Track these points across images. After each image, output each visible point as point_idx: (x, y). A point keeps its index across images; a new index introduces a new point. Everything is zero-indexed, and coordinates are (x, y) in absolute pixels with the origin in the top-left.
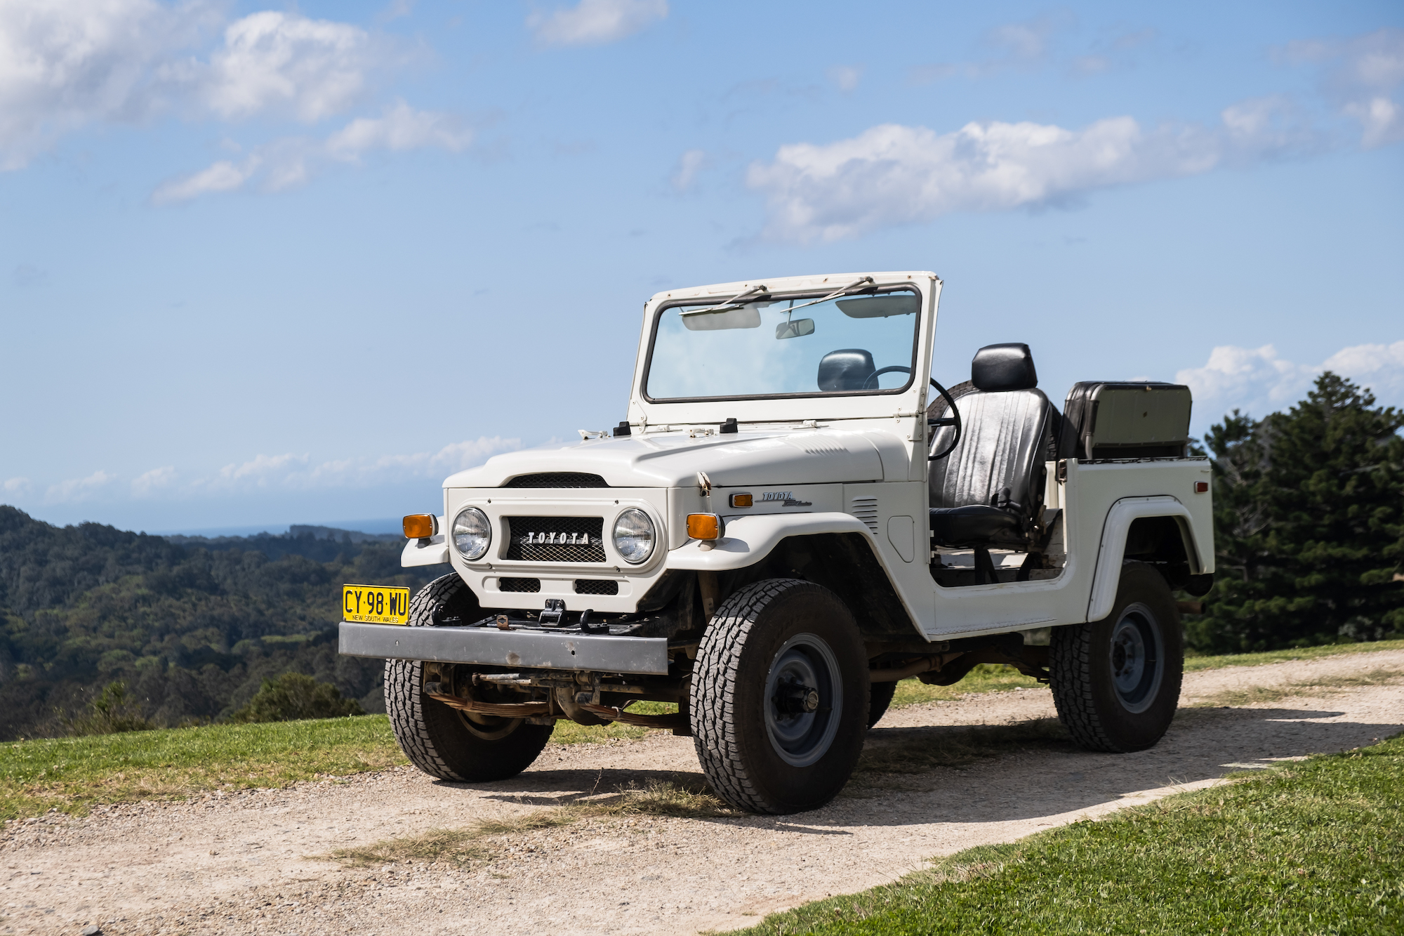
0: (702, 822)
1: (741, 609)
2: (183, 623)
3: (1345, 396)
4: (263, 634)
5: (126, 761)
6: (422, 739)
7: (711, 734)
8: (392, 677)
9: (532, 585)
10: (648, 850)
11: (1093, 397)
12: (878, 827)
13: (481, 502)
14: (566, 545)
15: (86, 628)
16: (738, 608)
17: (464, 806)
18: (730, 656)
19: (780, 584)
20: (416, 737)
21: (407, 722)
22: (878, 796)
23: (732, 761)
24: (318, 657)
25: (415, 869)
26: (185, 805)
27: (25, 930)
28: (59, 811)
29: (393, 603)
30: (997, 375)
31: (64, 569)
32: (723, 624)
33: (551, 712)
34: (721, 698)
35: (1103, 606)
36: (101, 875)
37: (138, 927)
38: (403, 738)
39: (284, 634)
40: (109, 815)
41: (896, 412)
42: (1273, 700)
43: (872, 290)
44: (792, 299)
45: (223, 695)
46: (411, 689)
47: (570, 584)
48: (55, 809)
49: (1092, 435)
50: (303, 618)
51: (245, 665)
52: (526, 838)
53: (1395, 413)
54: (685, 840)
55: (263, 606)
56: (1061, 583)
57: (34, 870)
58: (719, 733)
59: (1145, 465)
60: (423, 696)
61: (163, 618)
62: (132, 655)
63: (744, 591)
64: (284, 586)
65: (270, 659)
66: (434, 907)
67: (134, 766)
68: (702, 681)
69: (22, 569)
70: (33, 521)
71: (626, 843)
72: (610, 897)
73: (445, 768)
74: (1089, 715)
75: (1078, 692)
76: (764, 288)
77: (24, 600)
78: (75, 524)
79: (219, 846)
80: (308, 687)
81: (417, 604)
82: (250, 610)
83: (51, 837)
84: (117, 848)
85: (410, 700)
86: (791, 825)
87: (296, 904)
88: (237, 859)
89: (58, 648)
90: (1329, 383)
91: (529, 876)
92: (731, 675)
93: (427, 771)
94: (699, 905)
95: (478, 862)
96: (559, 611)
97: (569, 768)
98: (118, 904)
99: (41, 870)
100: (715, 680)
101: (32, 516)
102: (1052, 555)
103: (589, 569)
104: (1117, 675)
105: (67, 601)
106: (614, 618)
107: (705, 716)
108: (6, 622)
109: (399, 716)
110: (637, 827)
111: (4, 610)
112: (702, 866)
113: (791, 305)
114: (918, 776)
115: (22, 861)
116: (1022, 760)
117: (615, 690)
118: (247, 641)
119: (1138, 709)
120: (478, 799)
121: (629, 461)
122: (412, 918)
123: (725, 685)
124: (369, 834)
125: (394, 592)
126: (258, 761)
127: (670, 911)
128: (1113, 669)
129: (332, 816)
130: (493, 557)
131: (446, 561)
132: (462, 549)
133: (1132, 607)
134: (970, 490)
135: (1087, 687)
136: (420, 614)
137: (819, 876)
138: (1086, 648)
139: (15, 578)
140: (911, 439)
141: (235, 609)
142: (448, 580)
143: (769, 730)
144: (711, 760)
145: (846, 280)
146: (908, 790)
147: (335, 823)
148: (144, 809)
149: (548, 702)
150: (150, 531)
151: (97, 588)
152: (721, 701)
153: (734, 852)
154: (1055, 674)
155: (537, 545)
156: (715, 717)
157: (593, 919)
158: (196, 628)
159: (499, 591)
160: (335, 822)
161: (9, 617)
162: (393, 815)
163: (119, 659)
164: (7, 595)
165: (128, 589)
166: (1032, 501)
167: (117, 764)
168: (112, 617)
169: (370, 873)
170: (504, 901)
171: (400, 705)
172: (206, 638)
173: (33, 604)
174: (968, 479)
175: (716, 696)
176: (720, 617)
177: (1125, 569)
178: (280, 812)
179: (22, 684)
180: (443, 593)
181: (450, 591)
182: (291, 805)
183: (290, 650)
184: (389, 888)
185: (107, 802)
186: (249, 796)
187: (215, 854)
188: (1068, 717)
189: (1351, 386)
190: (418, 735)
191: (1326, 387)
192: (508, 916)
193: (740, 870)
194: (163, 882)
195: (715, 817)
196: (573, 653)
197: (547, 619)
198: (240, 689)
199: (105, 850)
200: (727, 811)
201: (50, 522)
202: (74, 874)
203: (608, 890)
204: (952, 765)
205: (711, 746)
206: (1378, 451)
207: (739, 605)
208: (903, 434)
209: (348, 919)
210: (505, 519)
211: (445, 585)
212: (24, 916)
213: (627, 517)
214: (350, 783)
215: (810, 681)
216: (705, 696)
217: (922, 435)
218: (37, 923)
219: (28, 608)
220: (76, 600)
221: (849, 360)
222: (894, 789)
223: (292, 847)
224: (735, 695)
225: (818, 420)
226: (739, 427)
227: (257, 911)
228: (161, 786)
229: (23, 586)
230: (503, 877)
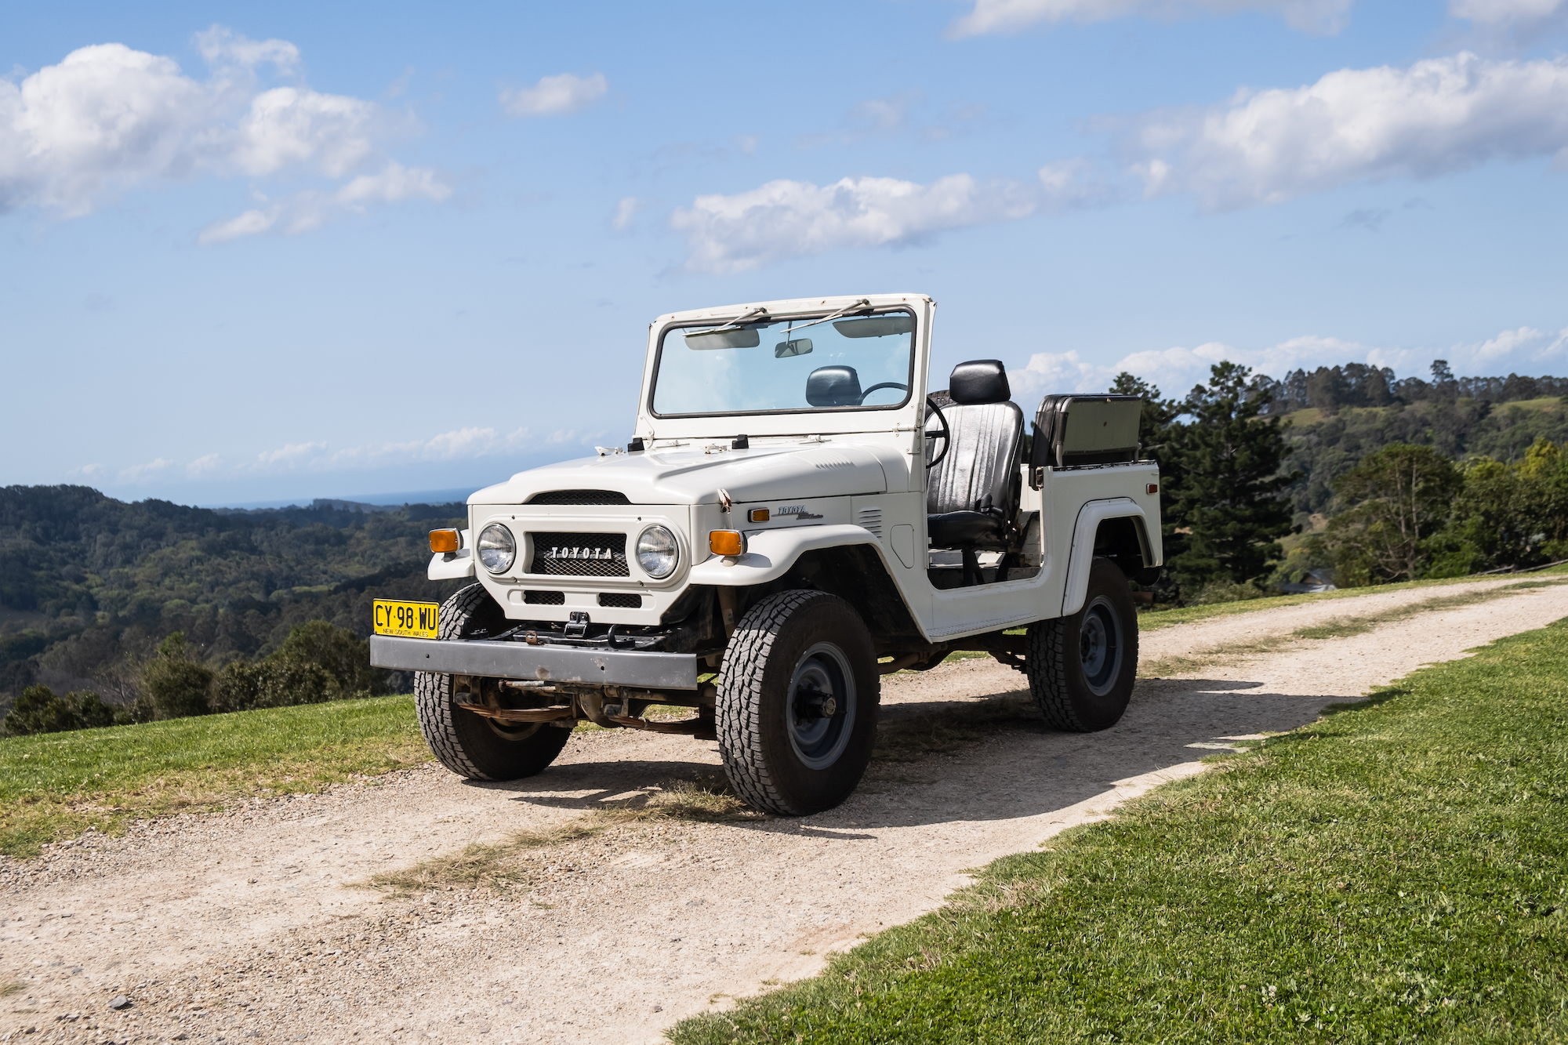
0: (729, 827)
1: (763, 622)
2: (230, 577)
3: (1138, 391)
4: (293, 585)
5: (168, 764)
6: (452, 743)
7: (737, 744)
8: (422, 685)
9: (557, 598)
10: (685, 865)
11: (1063, 409)
12: (899, 828)
13: (505, 519)
14: (589, 560)
15: (151, 582)
16: (760, 621)
17: (495, 811)
18: (755, 668)
19: (799, 596)
20: (446, 741)
21: (437, 727)
22: (888, 791)
23: (757, 769)
24: (337, 603)
25: (456, 897)
26: (224, 818)
27: (49, 1000)
28: (98, 830)
29: (423, 618)
30: (973, 389)
31: (132, 536)
32: (746, 636)
33: (575, 715)
34: (747, 709)
35: (1076, 602)
36: (134, 915)
37: (171, 992)
38: (433, 742)
39: (310, 585)
40: (147, 833)
41: (895, 427)
42: (1194, 670)
43: (868, 312)
44: (791, 320)
45: (263, 634)
46: (440, 696)
47: (594, 597)
48: (93, 828)
49: (1062, 444)
50: (325, 572)
51: (279, 610)
52: (563, 853)
53: (1175, 404)
54: (718, 852)
55: (293, 564)
56: (1039, 581)
57: (66, 912)
58: (745, 742)
59: (1106, 470)
60: (453, 706)
61: (213, 574)
62: (189, 604)
63: (764, 604)
64: (310, 547)
65: (299, 605)
66: (479, 952)
67: (174, 768)
68: (727, 692)
69: (99, 537)
70: (107, 499)
71: (661, 857)
72: (660, 932)
73: (474, 770)
74: (1062, 700)
75: (1053, 680)
76: (764, 311)
77: (100, 561)
78: (141, 500)
79: (257, 871)
80: (327, 631)
81: (444, 614)
82: (283, 566)
83: (87, 866)
84: (153, 877)
85: (439, 706)
86: (815, 828)
87: (338, 952)
88: (276, 888)
89: (129, 599)
90: (1125, 381)
91: (573, 905)
92: (756, 687)
93: (456, 771)
94: (752, 939)
95: (519, 886)
96: (583, 624)
97: (588, 761)
98: (151, 958)
99: (72, 912)
100: (740, 692)
101: (105, 494)
102: (1027, 554)
103: (613, 584)
104: (1084, 661)
105: (135, 562)
106: (636, 630)
107: (730, 726)
108: (86, 579)
109: (429, 721)
110: (668, 836)
111: (84, 569)
112: (741, 885)
113: (790, 327)
114: (916, 765)
115: (54, 899)
116: (1003, 743)
117: (638, 697)
118: (280, 591)
119: (1102, 692)
120: (507, 801)
121: (649, 478)
122: (461, 967)
123: (750, 696)
124: (406, 849)
125: (423, 607)
126: (294, 759)
127: (725, 951)
128: (1081, 657)
129: (369, 826)
130: (517, 571)
131: (472, 575)
132: (488, 563)
133: (1098, 600)
134: (951, 495)
135: (1061, 675)
136: (448, 625)
137: (861, 896)
138: (1060, 640)
139: (93, 544)
140: (910, 452)
141: (270, 566)
142: (473, 591)
143: (791, 737)
144: (737, 768)
145: (844, 302)
146: (913, 783)
147: (371, 837)
148: (183, 823)
149: (571, 706)
150: (201, 505)
151: (159, 551)
152: (746, 712)
153: (768, 864)
154: (1032, 663)
155: (560, 560)
156: (741, 727)
157: (648, 963)
158: (240, 581)
159: (524, 604)
160: (372, 834)
161: (88, 575)
162: (428, 824)
163: (178, 607)
164: (86, 557)
165: (185, 552)
166: (1010, 505)
167: (158, 768)
168: (172, 574)
169: (411, 904)
170: (553, 940)
171: (430, 712)
172: (248, 589)
173: (107, 564)
174: (949, 485)
175: (741, 707)
176: (743, 629)
177: (1094, 564)
178: (318, 824)
179: (101, 628)
180: (468, 604)
181: (475, 601)
182: (328, 815)
183: (314, 598)
184: (433, 926)
185: (146, 816)
186: (287, 803)
187: (254, 882)
188: (1043, 701)
189: (1142, 383)
190: (448, 740)
191: (1123, 384)
192: (559, 961)
193: (781, 889)
194: (199, 924)
195: (740, 821)
196: (603, 668)
197: (571, 631)
198: (276, 629)
199: (141, 880)
200: (750, 813)
201: (120, 499)
202: (107, 915)
203: (655, 920)
204: (943, 751)
205: (737, 754)
206: (1163, 433)
207: (761, 618)
208: (903, 447)
209: (394, 972)
210: (527, 534)
211: (470, 595)
212: (49, 979)
213: (650, 534)
214: (383, 784)
215: (827, 688)
216: (730, 706)
217: (920, 449)
218: (61, 989)
219: (104, 568)
220: (143, 561)
221: (836, 376)
222: (899, 781)
223: (331, 870)
224: (760, 706)
225: (821, 434)
226: (750, 440)
227: (297, 964)
228: (199, 797)
229: (99, 551)
230: (547, 907)
